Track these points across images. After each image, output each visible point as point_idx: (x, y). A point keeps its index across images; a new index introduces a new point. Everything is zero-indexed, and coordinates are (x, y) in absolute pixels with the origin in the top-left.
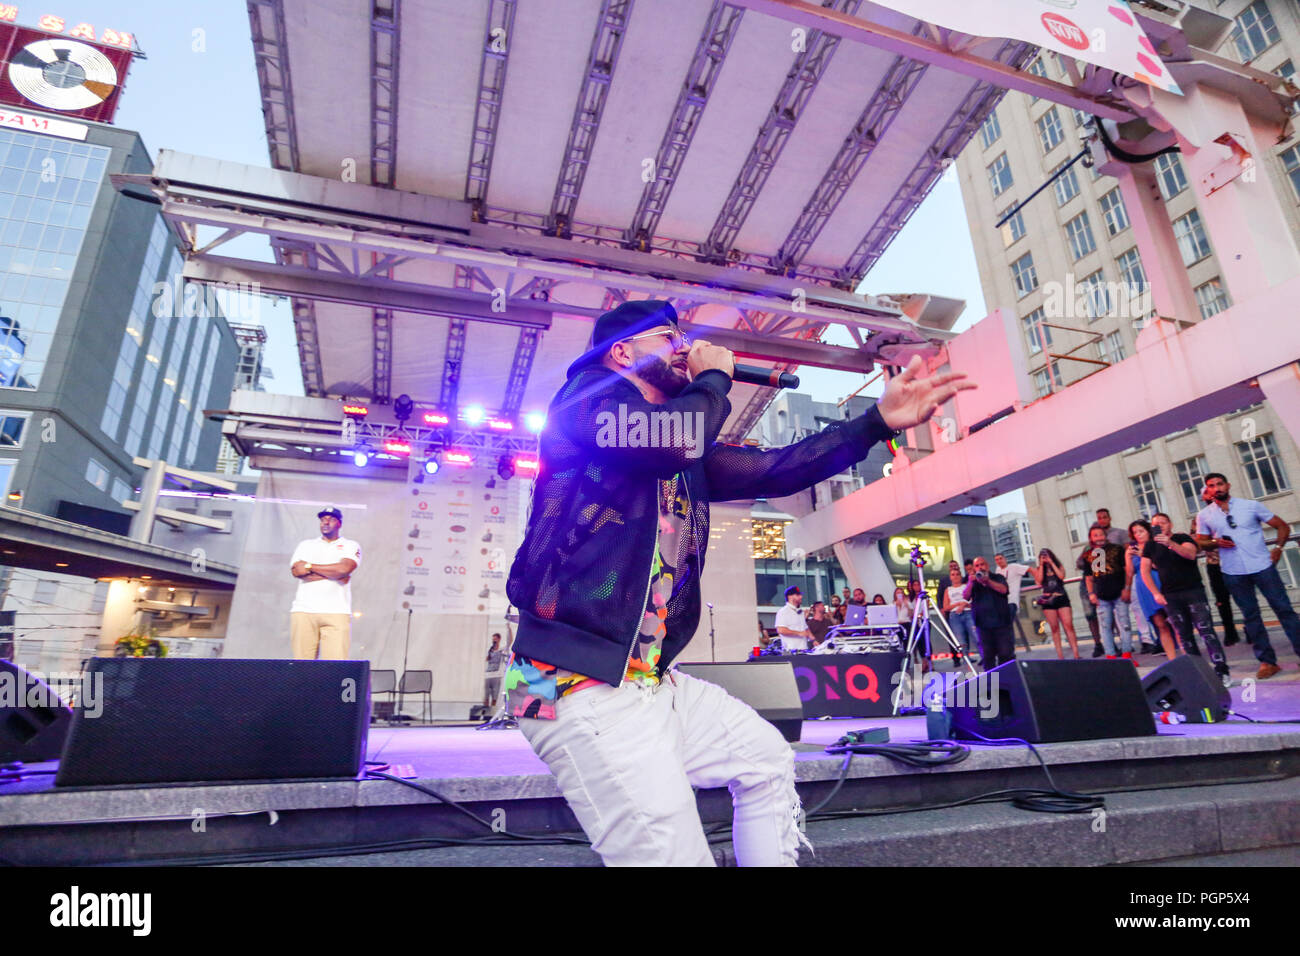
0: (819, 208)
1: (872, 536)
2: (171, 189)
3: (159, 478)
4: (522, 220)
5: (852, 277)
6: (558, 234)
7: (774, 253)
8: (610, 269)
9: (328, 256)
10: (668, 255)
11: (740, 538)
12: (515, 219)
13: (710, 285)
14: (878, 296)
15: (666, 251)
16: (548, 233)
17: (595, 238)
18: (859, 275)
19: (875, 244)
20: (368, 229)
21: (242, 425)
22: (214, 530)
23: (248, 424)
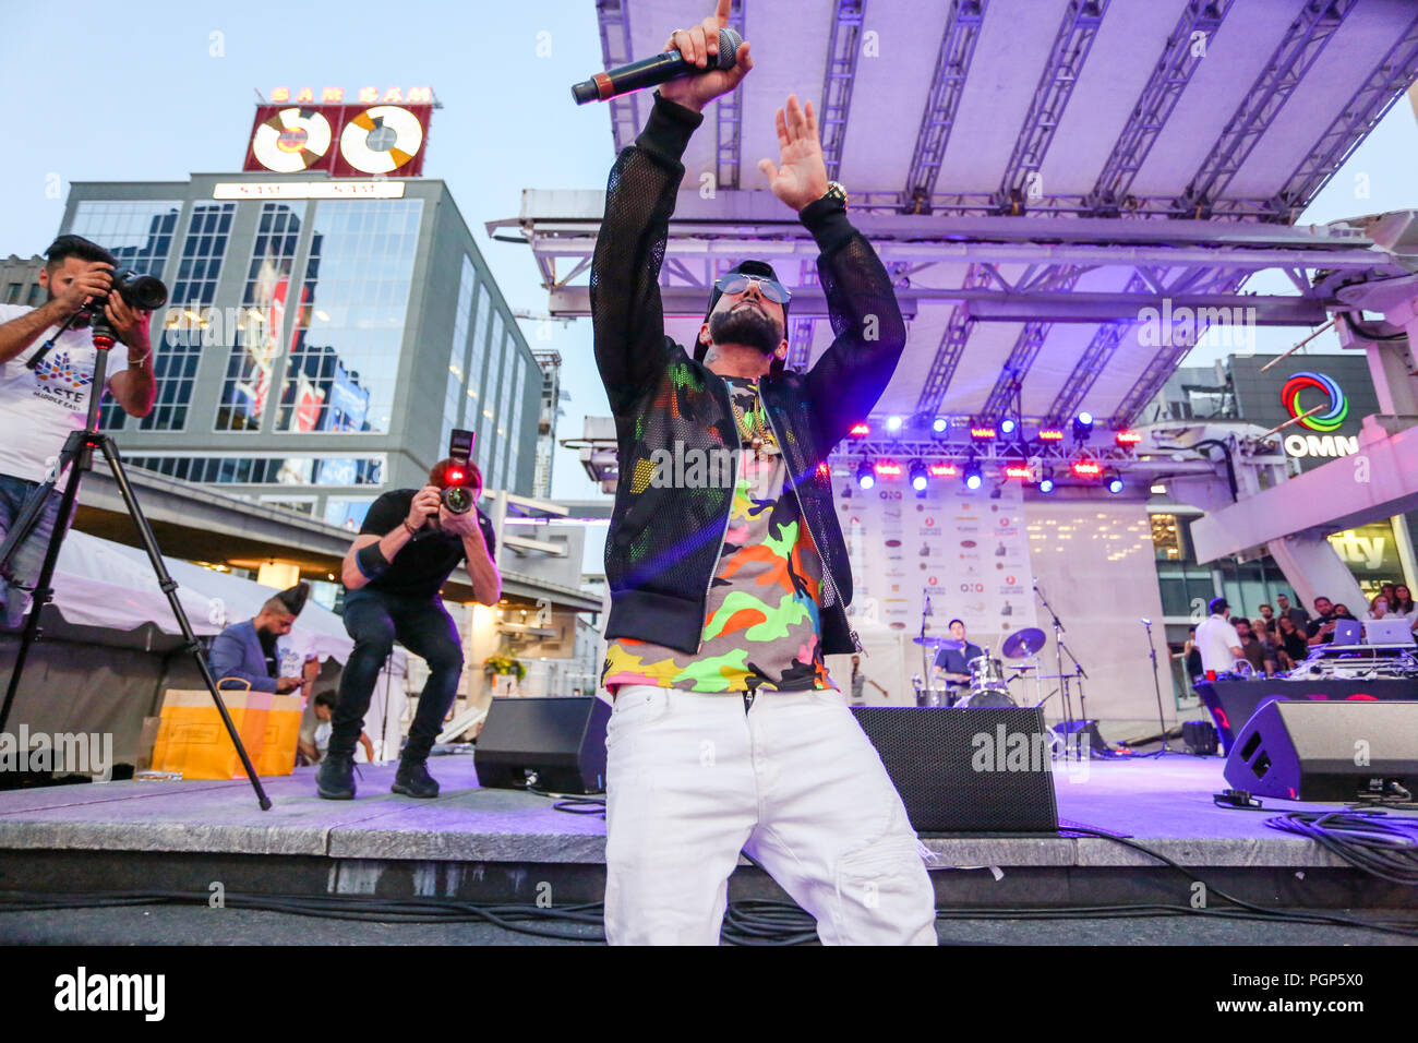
0: (1247, 123)
1: (1323, 530)
2: (538, 227)
3: (503, 508)
4: (875, 201)
5: (1292, 206)
6: (918, 210)
7: (1180, 191)
8: (979, 242)
9: (678, 270)
10: (1044, 215)
11: (1095, 537)
12: (867, 200)
13: (1102, 243)
14: (1330, 225)
15: (1042, 211)
16: (906, 211)
17: (957, 209)
18: (1301, 203)
19: (1325, 160)
20: (718, 237)
21: (596, 451)
22: (552, 555)
23: (601, 449)
